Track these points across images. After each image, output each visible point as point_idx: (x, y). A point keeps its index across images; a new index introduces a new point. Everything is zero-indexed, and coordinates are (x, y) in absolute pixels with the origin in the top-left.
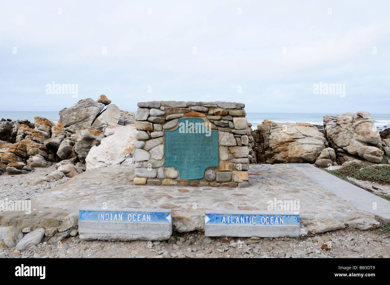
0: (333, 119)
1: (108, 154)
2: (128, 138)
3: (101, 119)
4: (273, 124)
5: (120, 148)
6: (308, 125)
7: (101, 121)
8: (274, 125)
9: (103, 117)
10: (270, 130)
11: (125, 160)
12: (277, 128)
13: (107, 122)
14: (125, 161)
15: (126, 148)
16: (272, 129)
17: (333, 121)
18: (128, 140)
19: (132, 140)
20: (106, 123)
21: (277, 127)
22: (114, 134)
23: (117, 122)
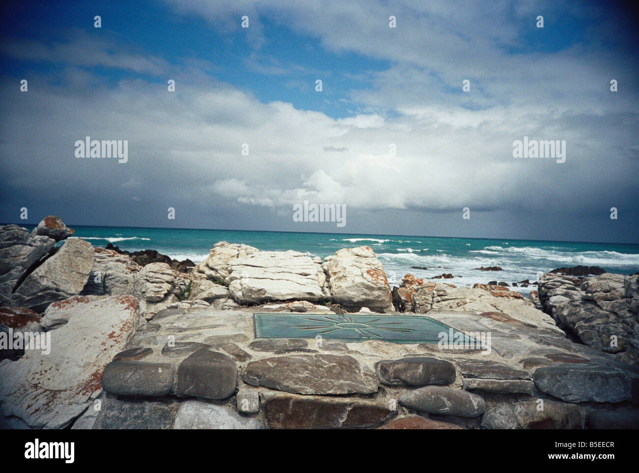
0: (563, 283)
1: (40, 391)
2: (104, 338)
3: (41, 277)
4: (438, 291)
5: (78, 370)
6: (512, 294)
7: (40, 281)
8: (442, 293)
9: (46, 272)
10: (432, 305)
11: (87, 409)
12: (448, 300)
13: (55, 284)
14: (86, 414)
15: (95, 369)
16: (437, 302)
17: (564, 287)
18: (104, 344)
19: (113, 343)
20: (55, 286)
21: (446, 297)
22: (67, 322)
23: (83, 283)
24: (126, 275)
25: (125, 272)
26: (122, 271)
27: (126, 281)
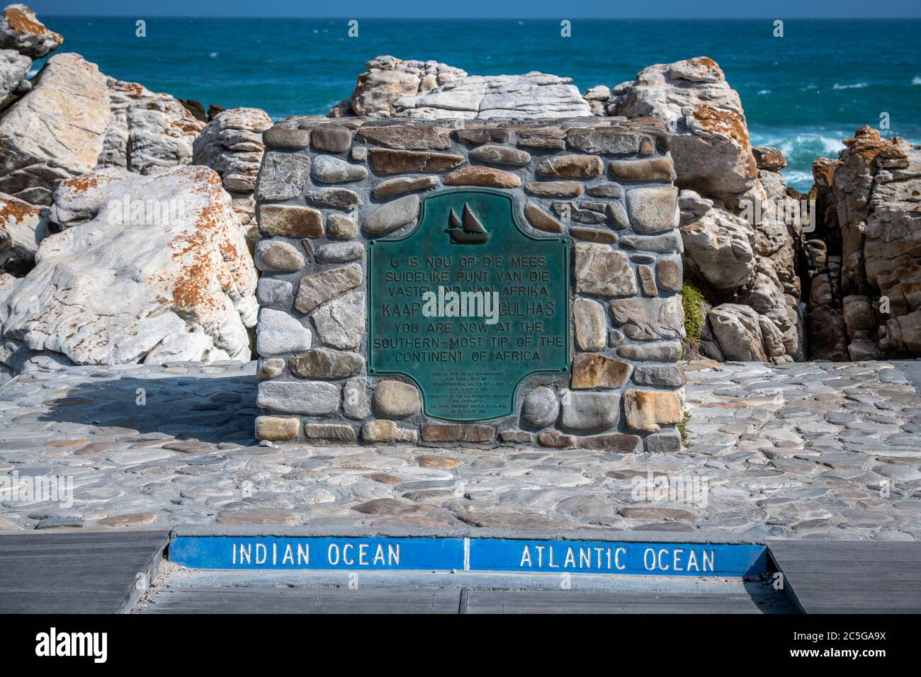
3: (18, 135)
7: (17, 144)
13: (45, 151)
23: (95, 151)
24: (173, 139)
25: (170, 132)
26: (163, 131)
27: (174, 153)
